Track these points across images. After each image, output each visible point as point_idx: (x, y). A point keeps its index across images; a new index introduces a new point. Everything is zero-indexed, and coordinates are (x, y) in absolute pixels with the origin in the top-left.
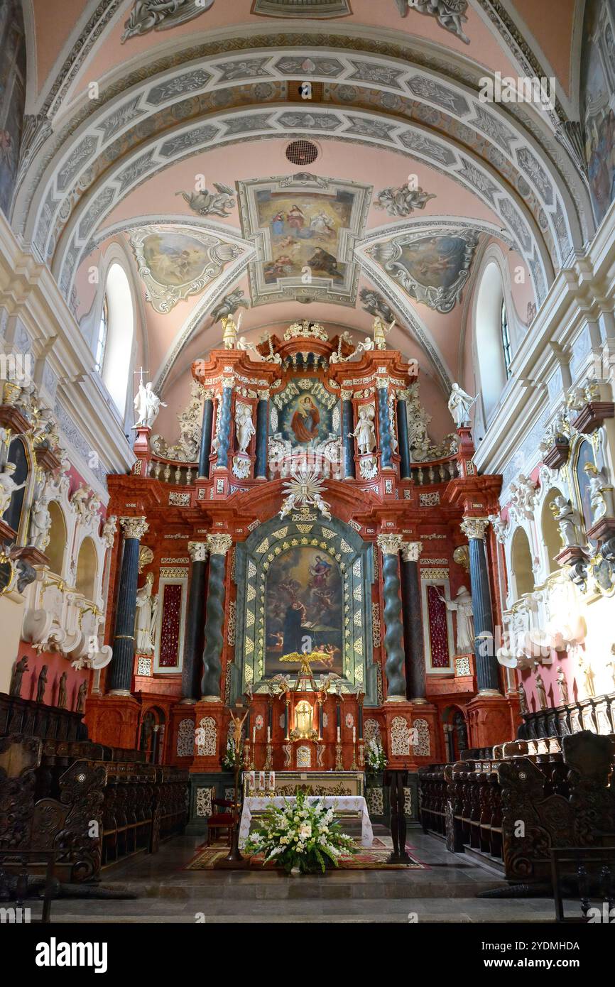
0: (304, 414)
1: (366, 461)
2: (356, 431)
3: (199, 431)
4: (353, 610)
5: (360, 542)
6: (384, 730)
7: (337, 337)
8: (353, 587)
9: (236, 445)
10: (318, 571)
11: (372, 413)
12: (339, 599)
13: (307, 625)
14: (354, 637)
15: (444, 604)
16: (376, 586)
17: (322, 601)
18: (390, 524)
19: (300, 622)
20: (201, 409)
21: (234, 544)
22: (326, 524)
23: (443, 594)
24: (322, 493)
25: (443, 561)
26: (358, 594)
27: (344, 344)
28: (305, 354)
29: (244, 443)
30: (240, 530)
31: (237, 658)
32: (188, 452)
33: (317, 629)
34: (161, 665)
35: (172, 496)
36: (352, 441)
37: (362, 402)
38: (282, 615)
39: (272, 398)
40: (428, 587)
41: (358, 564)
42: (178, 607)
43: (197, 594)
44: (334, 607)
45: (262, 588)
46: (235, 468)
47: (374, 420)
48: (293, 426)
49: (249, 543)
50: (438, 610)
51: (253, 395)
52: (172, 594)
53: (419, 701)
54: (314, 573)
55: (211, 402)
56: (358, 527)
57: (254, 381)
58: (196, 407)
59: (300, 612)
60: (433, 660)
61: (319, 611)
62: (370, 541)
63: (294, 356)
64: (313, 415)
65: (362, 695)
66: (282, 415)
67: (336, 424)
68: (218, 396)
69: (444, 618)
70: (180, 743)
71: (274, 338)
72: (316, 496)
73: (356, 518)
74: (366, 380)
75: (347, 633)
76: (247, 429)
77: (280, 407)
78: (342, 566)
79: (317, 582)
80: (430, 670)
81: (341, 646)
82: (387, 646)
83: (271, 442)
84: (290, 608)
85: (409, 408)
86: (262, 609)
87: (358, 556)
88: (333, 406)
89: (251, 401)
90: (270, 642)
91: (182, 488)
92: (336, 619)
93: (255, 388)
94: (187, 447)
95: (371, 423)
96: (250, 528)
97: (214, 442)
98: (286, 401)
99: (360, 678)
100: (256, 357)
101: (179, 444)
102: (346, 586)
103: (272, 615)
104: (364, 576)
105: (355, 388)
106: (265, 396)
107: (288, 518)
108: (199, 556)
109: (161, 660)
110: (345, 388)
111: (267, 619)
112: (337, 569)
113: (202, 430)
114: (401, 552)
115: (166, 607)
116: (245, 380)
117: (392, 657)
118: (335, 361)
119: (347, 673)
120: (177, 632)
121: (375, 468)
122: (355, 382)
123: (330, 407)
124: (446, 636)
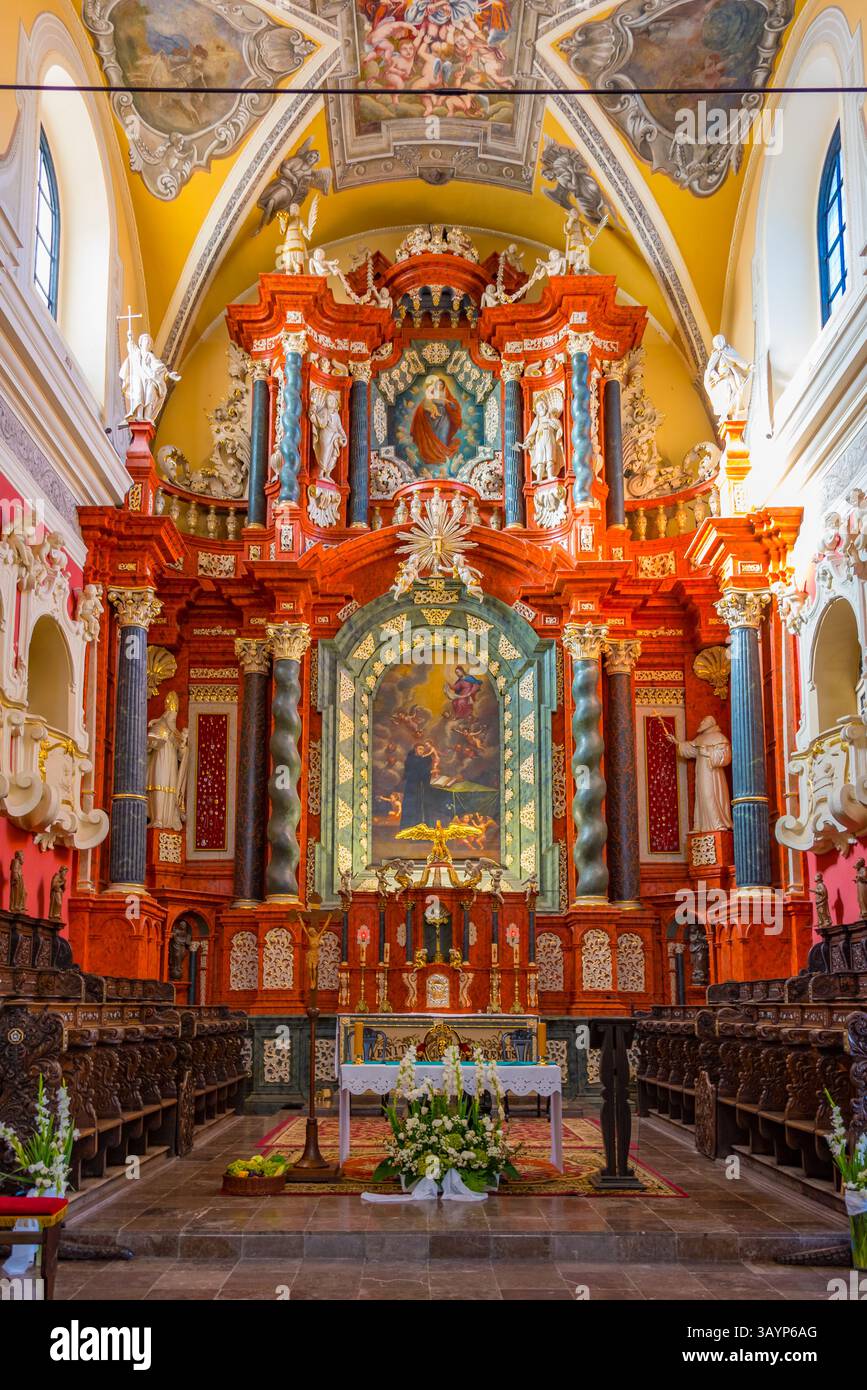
0: (435, 412)
1: (547, 492)
2: (528, 439)
3: (244, 441)
4: (519, 757)
5: (533, 640)
6: (571, 949)
7: (496, 256)
8: (519, 717)
9: (312, 463)
10: (459, 691)
11: (558, 404)
12: (495, 740)
13: (440, 781)
14: (520, 801)
15: (674, 747)
16: (559, 716)
17: (465, 740)
18: (586, 607)
19: (428, 776)
20: (248, 400)
21: (314, 644)
22: (474, 609)
23: (672, 731)
24: (467, 553)
25: (675, 675)
26: (528, 730)
27: (509, 268)
28: (436, 289)
29: (328, 461)
30: (324, 620)
31: (326, 834)
32: (228, 480)
33: (458, 788)
34: (198, 847)
35: (203, 559)
36: (522, 457)
37: (540, 383)
38: (400, 765)
39: (376, 377)
40: (649, 720)
41: (529, 677)
42: (222, 752)
43: (253, 730)
44: (488, 752)
45: (366, 720)
46: (312, 508)
47: (561, 417)
48: (414, 434)
49: (341, 640)
50: (663, 756)
51: (341, 370)
52: (212, 730)
53: (628, 906)
54: (452, 695)
55: (265, 385)
56: (530, 614)
57: (343, 345)
58: (239, 397)
59: (429, 760)
60: (652, 840)
61: (461, 757)
62: (549, 636)
63: (414, 293)
64: (451, 412)
65: (534, 895)
66: (393, 413)
67: (492, 431)
68: (278, 374)
69: (674, 771)
70: (233, 969)
71: (377, 256)
72: (458, 558)
73: (525, 599)
74: (549, 341)
75: (509, 794)
76: (332, 437)
77: (391, 398)
78: (501, 683)
79: (459, 710)
80: (646, 856)
81: (497, 817)
82: (578, 815)
83: (376, 464)
84: (411, 754)
85: (625, 397)
86: (365, 755)
87: (529, 664)
88: (487, 395)
89: (336, 383)
90: (379, 809)
91: (220, 546)
92: (489, 772)
93: (344, 357)
94: (226, 471)
95: (555, 422)
96: (341, 614)
97: (273, 459)
98: (401, 387)
99: (530, 866)
100: (343, 294)
101: (212, 465)
102: (508, 716)
103: (382, 765)
104: (540, 699)
105: (528, 357)
106: (364, 376)
107: (407, 599)
108: (254, 666)
109: (199, 838)
110: (511, 357)
111: (375, 773)
112: (491, 688)
113: (251, 439)
114: (604, 658)
115: (203, 752)
116: (325, 341)
117: (585, 834)
118: (492, 303)
119: (508, 860)
120: (222, 793)
121: (562, 507)
122: (528, 345)
123: (480, 397)
124: (674, 801)
